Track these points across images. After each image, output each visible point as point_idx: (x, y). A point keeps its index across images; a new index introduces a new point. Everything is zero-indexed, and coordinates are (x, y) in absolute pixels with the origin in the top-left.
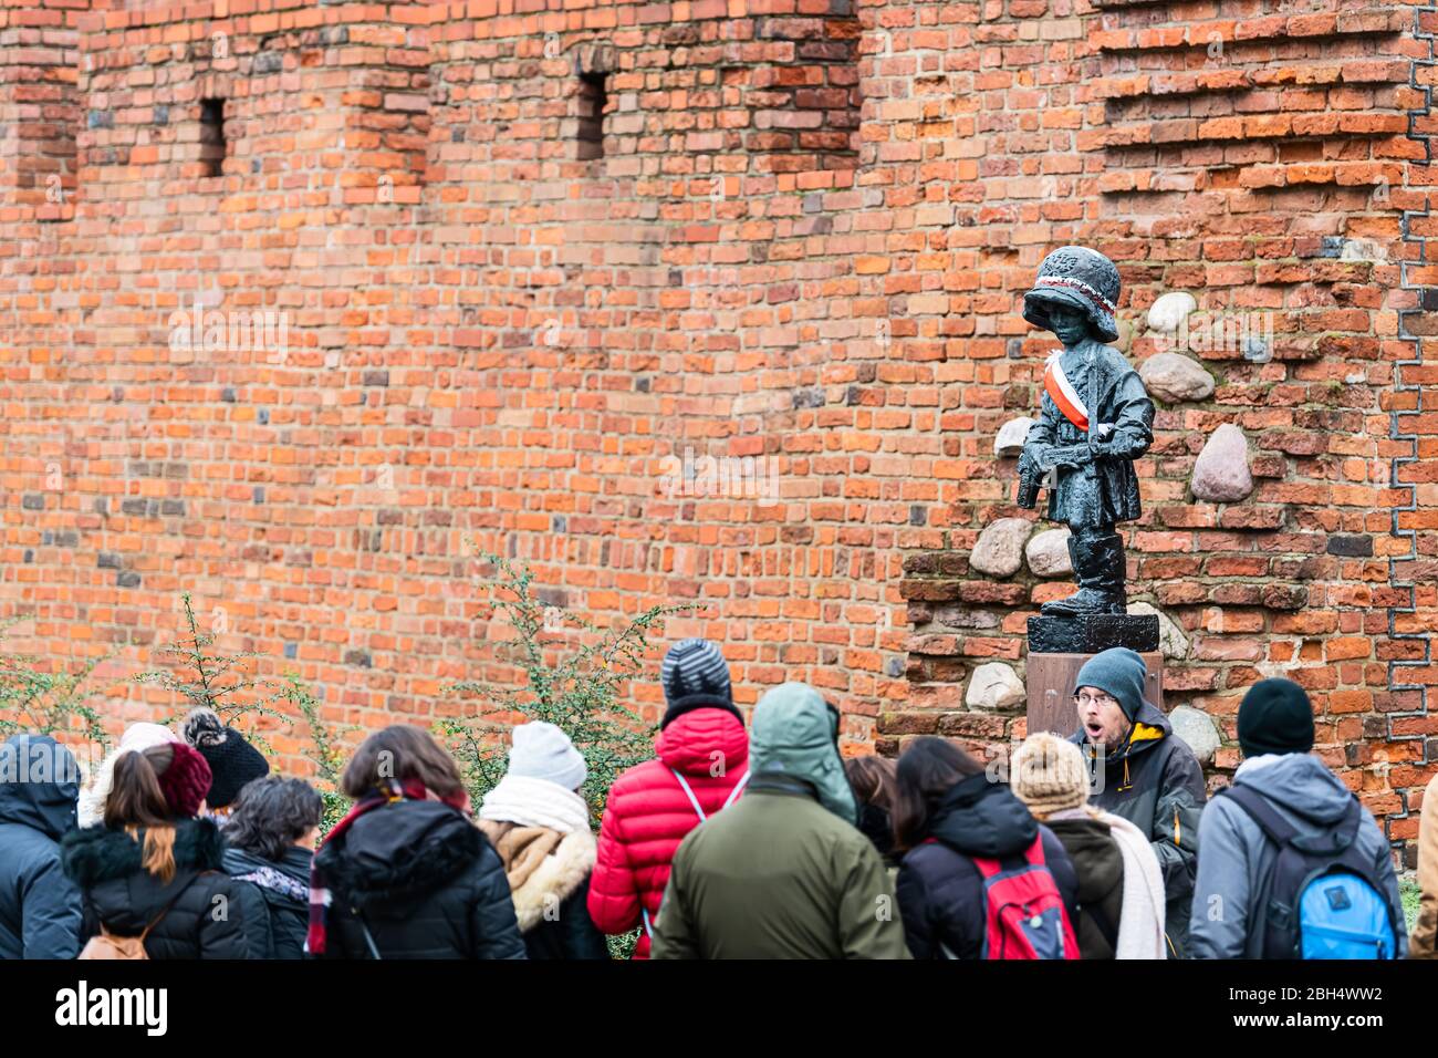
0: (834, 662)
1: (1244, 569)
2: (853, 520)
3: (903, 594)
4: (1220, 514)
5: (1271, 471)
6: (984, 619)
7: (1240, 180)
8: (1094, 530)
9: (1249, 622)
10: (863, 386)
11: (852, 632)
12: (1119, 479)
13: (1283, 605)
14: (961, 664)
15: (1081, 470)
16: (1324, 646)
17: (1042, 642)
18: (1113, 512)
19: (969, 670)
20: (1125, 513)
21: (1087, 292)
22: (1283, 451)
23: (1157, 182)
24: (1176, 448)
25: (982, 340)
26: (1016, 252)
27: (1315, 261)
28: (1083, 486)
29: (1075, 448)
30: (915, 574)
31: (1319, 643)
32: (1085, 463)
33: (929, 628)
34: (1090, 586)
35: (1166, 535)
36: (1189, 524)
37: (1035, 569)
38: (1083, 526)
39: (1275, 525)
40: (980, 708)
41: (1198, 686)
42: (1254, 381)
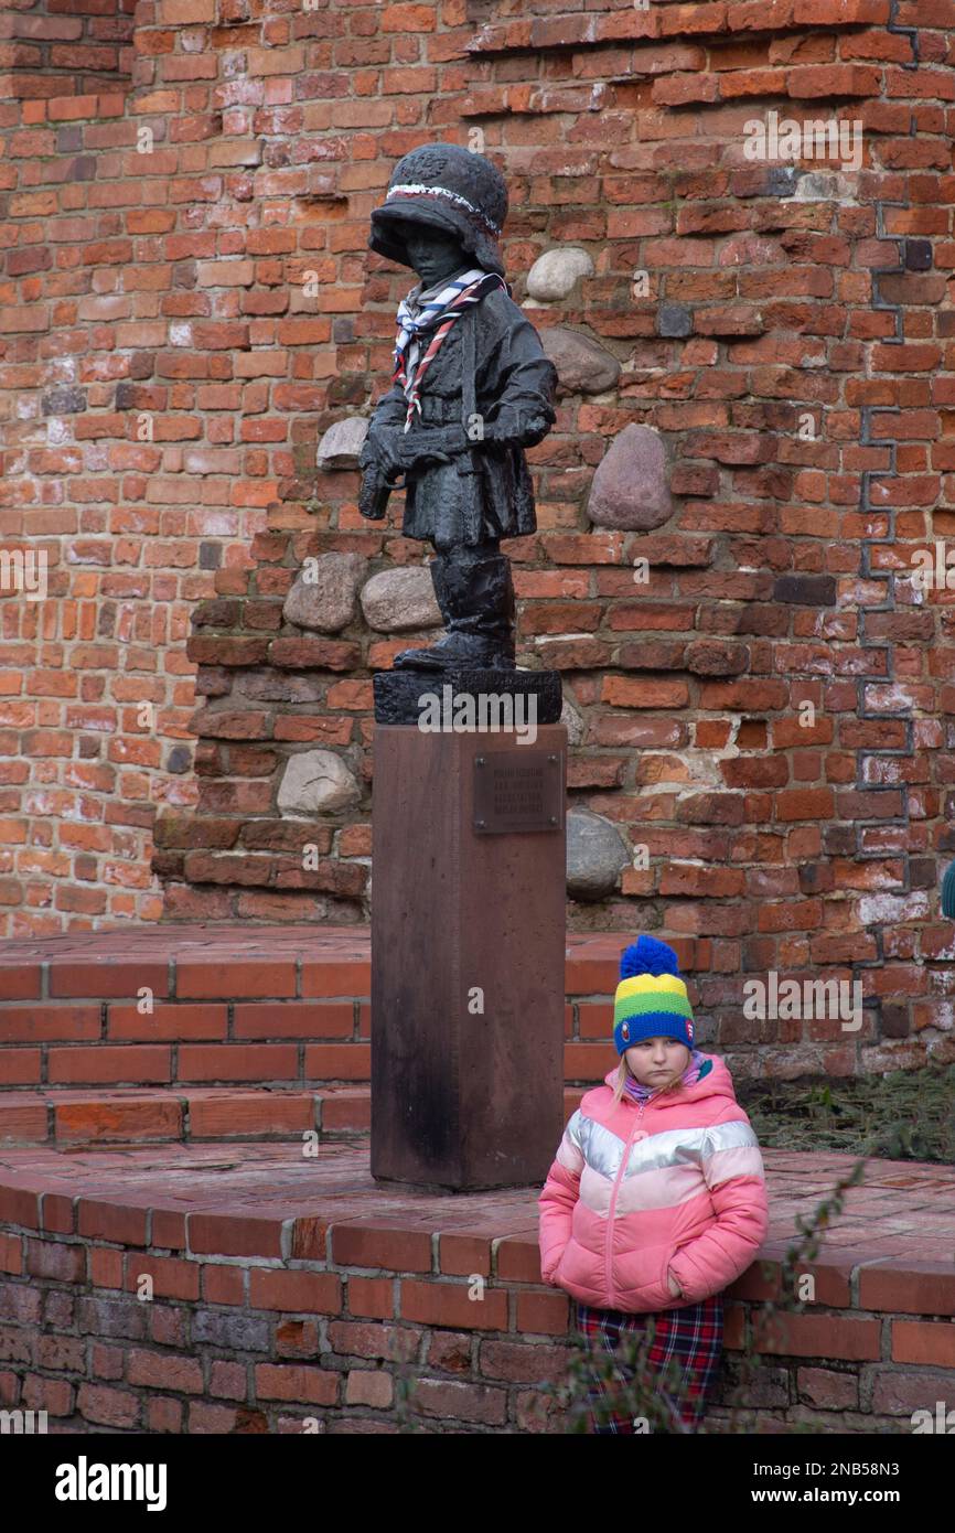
0: (96, 754)
1: (661, 620)
2: (124, 562)
3: (191, 656)
4: (626, 546)
5: (697, 486)
6: (302, 688)
7: (654, 93)
8: (470, 548)
9: (666, 693)
10: (136, 384)
11: (120, 712)
12: (506, 476)
13: (716, 669)
14: (269, 751)
15: (452, 462)
16: (770, 729)
17: (394, 710)
18: (496, 523)
19: (282, 761)
20: (514, 526)
21: (463, 207)
22: (715, 459)
23: (539, 101)
24: (565, 457)
25: (297, 320)
26: (343, 202)
27: (759, 200)
28: (453, 487)
29: (443, 433)
30: (207, 628)
31: (763, 723)
32: (458, 453)
33: (226, 702)
34: (462, 629)
35: (552, 574)
36: (584, 560)
37: (372, 620)
38: (453, 543)
39: (703, 560)
40: (296, 811)
41: (597, 782)
42: (674, 365)
